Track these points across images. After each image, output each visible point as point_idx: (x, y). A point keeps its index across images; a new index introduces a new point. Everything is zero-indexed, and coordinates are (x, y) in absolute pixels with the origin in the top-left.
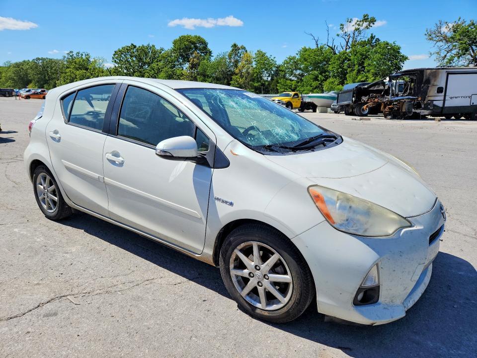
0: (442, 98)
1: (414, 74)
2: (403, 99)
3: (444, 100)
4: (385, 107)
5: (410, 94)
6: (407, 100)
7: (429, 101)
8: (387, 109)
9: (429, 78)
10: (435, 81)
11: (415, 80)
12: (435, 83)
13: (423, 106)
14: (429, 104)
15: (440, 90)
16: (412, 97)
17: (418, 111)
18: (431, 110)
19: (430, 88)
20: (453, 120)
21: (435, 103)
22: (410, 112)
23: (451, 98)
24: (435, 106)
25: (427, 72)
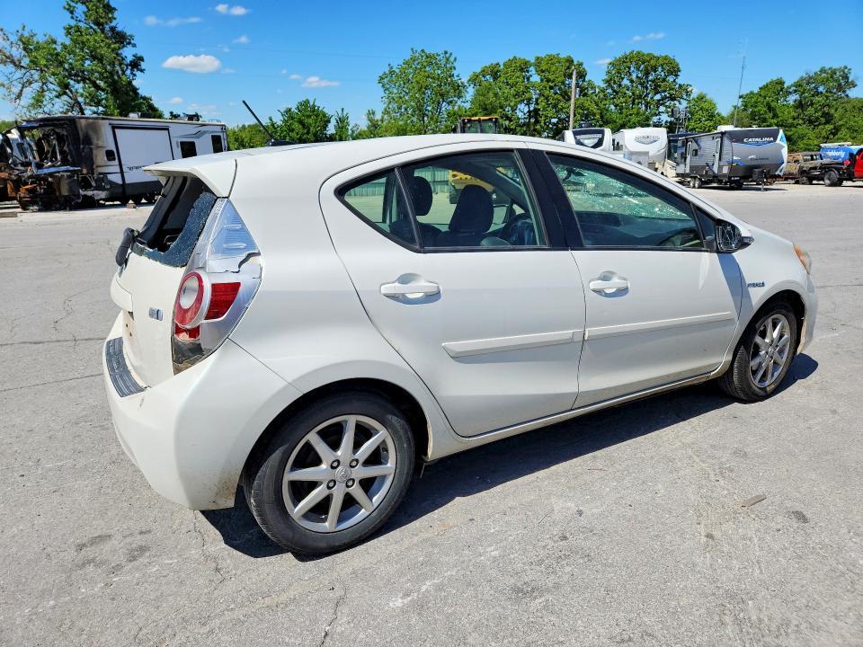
0: (117, 169)
1: (61, 126)
2: (59, 172)
3: (122, 172)
4: (17, 189)
5: (65, 162)
6: (65, 174)
7: (100, 174)
8: (22, 192)
9: (87, 133)
10: (98, 140)
11: (67, 136)
12: (100, 144)
13: (93, 184)
14: (103, 180)
15: (110, 155)
16: (72, 168)
17: (89, 193)
18: (107, 190)
19: (94, 152)
20: (144, 204)
21: (109, 177)
22: (78, 196)
23: (131, 169)
24: (111, 183)
25: (80, 123)
